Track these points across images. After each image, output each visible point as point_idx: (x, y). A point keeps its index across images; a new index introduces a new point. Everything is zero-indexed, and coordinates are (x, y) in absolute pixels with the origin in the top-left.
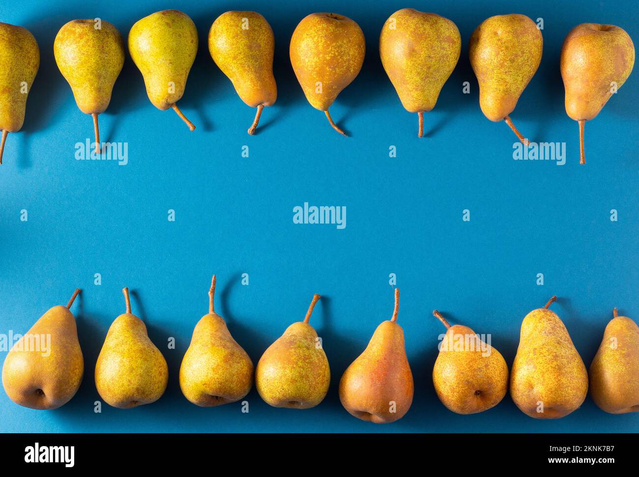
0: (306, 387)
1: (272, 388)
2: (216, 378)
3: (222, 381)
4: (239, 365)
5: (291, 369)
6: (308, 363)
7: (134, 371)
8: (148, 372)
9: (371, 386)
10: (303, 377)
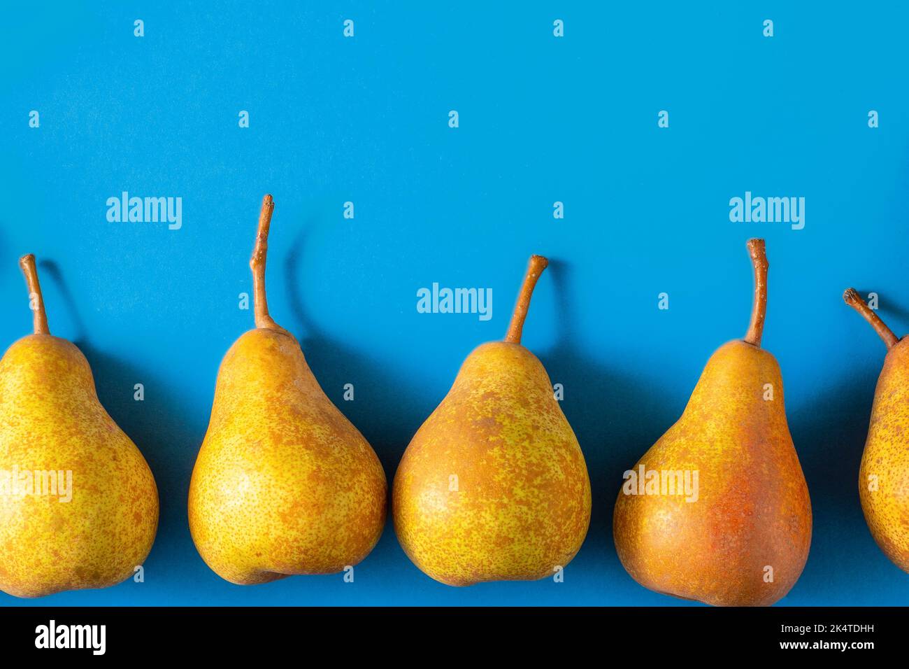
0: (537, 553)
1: (444, 556)
2: (291, 540)
3: (309, 546)
4: (351, 495)
5: (497, 508)
6: (539, 487)
7: (65, 527)
8: (104, 524)
9: (714, 545)
10: (528, 529)
